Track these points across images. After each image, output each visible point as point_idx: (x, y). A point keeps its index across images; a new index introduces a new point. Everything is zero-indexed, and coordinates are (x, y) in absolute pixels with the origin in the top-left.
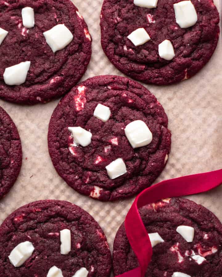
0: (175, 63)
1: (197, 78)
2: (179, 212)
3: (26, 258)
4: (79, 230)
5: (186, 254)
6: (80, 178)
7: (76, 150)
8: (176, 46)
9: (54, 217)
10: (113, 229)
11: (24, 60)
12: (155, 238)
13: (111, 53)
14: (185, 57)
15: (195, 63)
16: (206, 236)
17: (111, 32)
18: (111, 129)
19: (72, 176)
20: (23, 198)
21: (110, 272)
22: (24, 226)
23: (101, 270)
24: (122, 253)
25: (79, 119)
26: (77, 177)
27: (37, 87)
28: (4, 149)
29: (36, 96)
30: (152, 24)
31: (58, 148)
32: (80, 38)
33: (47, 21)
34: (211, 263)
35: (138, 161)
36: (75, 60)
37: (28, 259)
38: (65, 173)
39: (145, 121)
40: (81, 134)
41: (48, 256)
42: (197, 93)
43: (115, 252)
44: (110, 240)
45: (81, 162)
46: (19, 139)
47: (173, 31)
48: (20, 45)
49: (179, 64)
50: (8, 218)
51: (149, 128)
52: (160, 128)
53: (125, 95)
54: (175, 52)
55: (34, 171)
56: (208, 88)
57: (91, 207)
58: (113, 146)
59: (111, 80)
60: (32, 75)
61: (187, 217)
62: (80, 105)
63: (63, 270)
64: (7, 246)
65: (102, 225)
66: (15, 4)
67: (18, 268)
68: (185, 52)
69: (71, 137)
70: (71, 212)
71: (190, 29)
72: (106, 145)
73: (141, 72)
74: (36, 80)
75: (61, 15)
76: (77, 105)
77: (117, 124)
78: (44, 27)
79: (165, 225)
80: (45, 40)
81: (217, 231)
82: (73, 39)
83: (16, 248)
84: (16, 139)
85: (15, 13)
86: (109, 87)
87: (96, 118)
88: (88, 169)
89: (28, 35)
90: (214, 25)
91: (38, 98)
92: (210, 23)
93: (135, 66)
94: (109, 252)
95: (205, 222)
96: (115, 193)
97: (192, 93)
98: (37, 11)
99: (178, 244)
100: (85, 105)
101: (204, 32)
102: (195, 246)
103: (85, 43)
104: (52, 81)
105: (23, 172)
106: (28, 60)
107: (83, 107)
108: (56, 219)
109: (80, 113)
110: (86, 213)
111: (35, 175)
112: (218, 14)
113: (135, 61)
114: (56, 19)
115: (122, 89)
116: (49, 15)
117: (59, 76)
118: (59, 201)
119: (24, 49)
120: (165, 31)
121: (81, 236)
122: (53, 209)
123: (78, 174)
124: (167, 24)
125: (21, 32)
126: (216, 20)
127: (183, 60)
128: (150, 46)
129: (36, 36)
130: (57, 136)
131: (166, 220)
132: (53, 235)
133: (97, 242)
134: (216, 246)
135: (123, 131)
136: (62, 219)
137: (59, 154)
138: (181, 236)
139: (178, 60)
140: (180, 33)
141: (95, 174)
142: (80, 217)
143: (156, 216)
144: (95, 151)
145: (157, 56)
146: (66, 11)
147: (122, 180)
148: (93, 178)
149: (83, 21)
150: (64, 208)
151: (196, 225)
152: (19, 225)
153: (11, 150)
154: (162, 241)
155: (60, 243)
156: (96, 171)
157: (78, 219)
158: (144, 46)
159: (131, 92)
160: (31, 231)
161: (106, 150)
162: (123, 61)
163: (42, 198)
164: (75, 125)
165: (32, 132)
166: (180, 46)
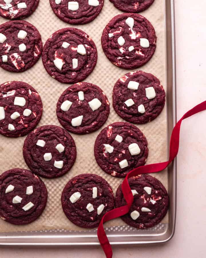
0: (145, 115)
1: (155, 121)
2: (145, 181)
3: (77, 200)
4: (101, 187)
5: (148, 199)
6: (107, 166)
7: (106, 154)
8: (146, 107)
9: (90, 181)
10: (116, 187)
11: (80, 115)
12: (134, 192)
13: (117, 109)
14: (149, 112)
15: (154, 115)
16: (157, 192)
17: (117, 100)
18: (122, 146)
19: (104, 166)
20: (77, 172)
21: (114, 206)
22: (77, 185)
23: (110, 205)
24: (120, 198)
25: (109, 141)
26: (106, 166)
27: (87, 127)
28: (69, 151)
29: (86, 131)
30: (135, 97)
31: (98, 153)
32: (104, 104)
33: (89, 97)
34: (159, 203)
35: (133, 161)
36: (103, 114)
37: (78, 200)
38: (100, 164)
39: (137, 144)
40: (109, 148)
41: (87, 199)
42: (154, 128)
43: (116, 197)
44: (115, 192)
45: (108, 160)
46: (75, 146)
47: (145, 101)
48: (78, 108)
49: (147, 115)
50: (70, 181)
51: (139, 147)
52: (144, 147)
53: (129, 132)
54: (145, 110)
55: (81, 161)
56: (159, 126)
57: (106, 177)
58: (123, 154)
59: (124, 124)
60: (84, 121)
61: (149, 183)
62: (109, 135)
63: (93, 205)
64: (69, 194)
65: (111, 185)
66: (75, 90)
67: (74, 204)
68: (150, 110)
69: (104, 148)
70: (98, 179)
71: (152, 100)
72: (120, 153)
73: (130, 118)
74: (86, 124)
75: (96, 94)
76: (108, 135)
77: (125, 144)
78: (88, 100)
79: (139, 186)
80: (89, 106)
81: (162, 189)
82: (102, 105)
83: (73, 195)
84: (74, 147)
85: (75, 94)
86: (123, 128)
87: (116, 141)
88: (111, 163)
89: (81, 104)
90: (163, 98)
91: (87, 132)
92: (161, 97)
93: (127, 115)
94: (114, 197)
95: (156, 186)
96: (122, 174)
97: (152, 128)
98: (85, 93)
99: (144, 195)
100: (111, 135)
101: (159, 101)
102: (152, 196)
103: (107, 106)
104: (93, 124)
105: (77, 161)
106: (82, 115)
107: (110, 135)
108: (91, 183)
109: (109, 138)
110: (104, 180)
111: (82, 162)
112: (165, 93)
113: (127, 113)
114: (93, 96)
115: (128, 129)
116: (90, 95)
117: (96, 121)
118: (92, 174)
119: (80, 110)
120: (141, 100)
121: (102, 190)
122: (90, 178)
123: (107, 165)
124: (142, 97)
125: (78, 102)
126: (164, 96)
127: (149, 114)
128: (135, 107)
129: (85, 104)
130: (98, 148)
131: (139, 184)
132: (89, 190)
133: (109, 193)
134: (161, 196)
135: (128, 148)
136: (94, 182)
137: (99, 155)
138: (146, 192)
139: (146, 113)
140: (148, 101)
141: (114, 165)
142: (101, 182)
143: (134, 182)
144: (115, 156)
145: (137, 111)
146: (98, 92)
147: (126, 169)
148: (113, 167)
149: (106, 97)
150: (94, 178)
151: (152, 187)
152: (74, 184)
153: (71, 151)
154: (137, 193)
155: (92, 193)
156: (115, 165)
157: (101, 183)
158: (131, 107)
159: (132, 130)
160: (80, 188)
161: (119, 155)
162: (122, 113)
163: (85, 173)
164: (106, 143)
165: (81, 143)
166: (148, 107)
